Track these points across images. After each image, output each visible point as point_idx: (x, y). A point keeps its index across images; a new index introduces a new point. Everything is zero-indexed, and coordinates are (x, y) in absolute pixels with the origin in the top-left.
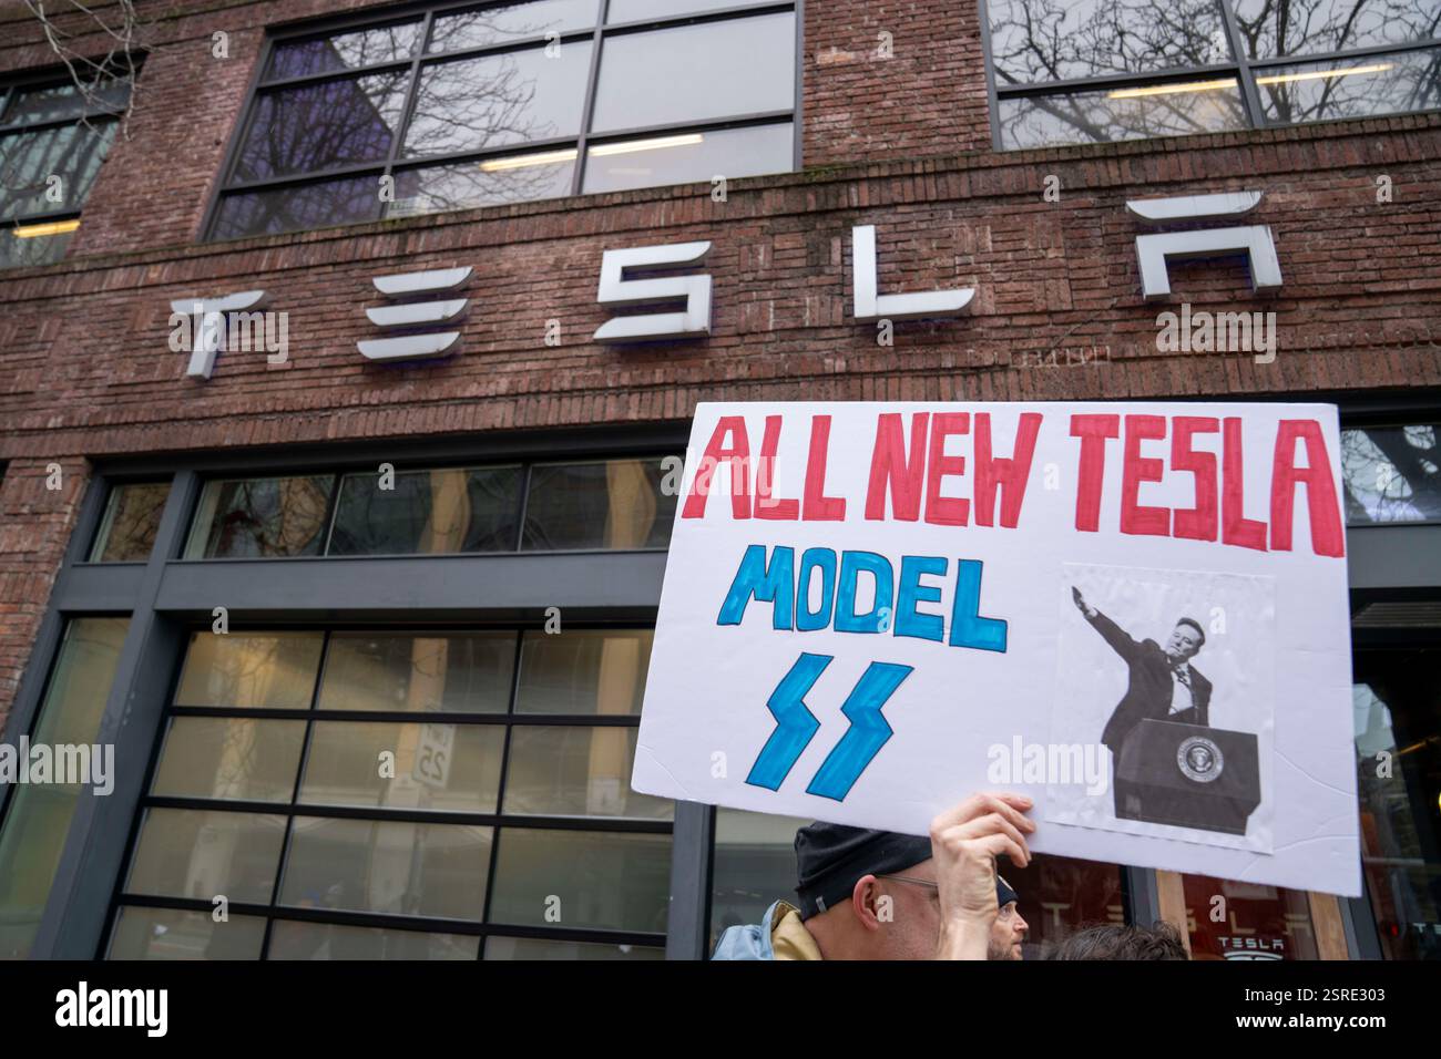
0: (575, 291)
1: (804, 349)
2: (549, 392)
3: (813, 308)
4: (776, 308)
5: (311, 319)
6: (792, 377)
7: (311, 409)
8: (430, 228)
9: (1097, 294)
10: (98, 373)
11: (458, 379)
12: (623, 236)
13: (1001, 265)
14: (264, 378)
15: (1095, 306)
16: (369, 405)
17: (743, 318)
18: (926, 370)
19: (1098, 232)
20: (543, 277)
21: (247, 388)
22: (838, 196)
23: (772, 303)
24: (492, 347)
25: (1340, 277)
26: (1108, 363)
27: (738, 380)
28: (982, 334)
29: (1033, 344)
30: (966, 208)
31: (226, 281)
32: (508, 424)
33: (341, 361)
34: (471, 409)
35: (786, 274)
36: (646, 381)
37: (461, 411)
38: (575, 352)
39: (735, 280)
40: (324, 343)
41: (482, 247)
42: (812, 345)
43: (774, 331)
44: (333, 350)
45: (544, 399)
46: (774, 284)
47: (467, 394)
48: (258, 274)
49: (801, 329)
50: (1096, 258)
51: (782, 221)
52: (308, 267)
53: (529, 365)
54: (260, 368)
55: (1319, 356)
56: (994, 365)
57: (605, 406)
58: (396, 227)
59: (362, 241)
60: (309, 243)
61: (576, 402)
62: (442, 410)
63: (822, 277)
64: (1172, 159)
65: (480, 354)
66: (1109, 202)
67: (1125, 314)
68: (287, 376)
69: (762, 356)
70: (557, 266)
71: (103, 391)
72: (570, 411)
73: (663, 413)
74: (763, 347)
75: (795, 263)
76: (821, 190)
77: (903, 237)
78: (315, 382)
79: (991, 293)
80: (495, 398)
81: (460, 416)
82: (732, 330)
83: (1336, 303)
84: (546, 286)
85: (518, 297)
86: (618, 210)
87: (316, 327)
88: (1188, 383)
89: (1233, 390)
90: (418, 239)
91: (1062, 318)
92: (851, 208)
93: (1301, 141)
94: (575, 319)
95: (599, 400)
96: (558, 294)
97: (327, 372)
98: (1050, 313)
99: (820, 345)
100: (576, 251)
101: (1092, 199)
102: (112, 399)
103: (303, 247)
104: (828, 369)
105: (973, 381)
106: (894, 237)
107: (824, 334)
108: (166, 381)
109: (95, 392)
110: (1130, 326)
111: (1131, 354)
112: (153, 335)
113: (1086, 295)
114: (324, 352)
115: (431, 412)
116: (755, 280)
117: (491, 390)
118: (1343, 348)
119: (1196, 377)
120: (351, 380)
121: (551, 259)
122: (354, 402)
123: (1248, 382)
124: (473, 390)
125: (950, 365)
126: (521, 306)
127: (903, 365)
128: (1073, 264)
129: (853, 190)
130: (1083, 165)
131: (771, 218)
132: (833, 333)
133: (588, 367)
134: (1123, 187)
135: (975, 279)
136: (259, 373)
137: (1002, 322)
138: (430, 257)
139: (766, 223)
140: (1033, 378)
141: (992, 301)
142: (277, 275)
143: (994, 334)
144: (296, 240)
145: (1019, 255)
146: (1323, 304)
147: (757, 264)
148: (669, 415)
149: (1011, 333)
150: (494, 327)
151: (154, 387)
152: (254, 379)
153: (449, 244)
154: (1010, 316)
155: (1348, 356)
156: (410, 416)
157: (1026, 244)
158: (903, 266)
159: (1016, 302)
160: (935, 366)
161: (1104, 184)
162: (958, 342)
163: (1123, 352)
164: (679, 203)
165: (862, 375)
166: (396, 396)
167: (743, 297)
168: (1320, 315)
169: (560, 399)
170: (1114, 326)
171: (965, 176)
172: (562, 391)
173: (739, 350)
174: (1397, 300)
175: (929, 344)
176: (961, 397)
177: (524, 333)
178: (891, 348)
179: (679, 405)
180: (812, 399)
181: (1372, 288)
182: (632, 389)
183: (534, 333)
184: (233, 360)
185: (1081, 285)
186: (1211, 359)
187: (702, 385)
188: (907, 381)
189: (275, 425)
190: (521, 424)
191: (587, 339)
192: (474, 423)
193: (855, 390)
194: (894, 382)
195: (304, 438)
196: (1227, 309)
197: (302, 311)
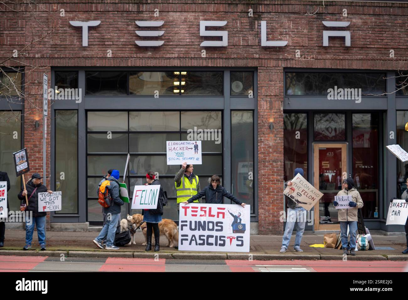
0: (191, 29)
1: (249, 51)
2: (189, 57)
3: (251, 39)
4: (242, 39)
5: (115, 29)
6: (247, 58)
7: (123, 57)
9: (313, 42)
10: (46, 40)
11: (163, 52)
12: (202, 13)
13: (294, 33)
14: (104, 46)
15: (313, 45)
16: (140, 57)
17: (235, 41)
18: (276, 59)
19: (315, 26)
20: (182, 24)
21: (99, 49)
22: (257, 8)
23: (241, 38)
24: (171, 43)
26: (314, 59)
27: (234, 58)
28: (288, 50)
30: (287, 15)
32: (179, 65)
34: (168, 61)
35: (244, 30)
36: (213, 57)
37: (166, 61)
38: (193, 47)
39: (232, 30)
40: (121, 37)
41: (163, 12)
42: (251, 50)
43: (242, 45)
44: (125, 40)
45: (187, 59)
46: (241, 33)
47: (167, 57)
49: (248, 45)
50: (315, 32)
51: (243, 13)
52: (109, 11)
53: (182, 49)
54: (103, 43)
55: (355, 61)
56: (291, 58)
57: (203, 62)
60: (108, 3)
61: (196, 61)
62: (160, 60)
63: (253, 32)
64: (334, 7)
65: (168, 45)
67: (319, 48)
68: (111, 46)
69: (239, 52)
70: (185, 21)
71: (50, 46)
72: (194, 63)
73: (217, 65)
74: (239, 49)
75: (246, 27)
76: (253, 6)
77: (272, 22)
79: (291, 40)
80: (174, 58)
81: (166, 63)
82: (232, 44)
83: (361, 49)
84: (183, 26)
85: (176, 29)
86: (200, 5)
87: (117, 32)
88: (329, 65)
89: (338, 68)
90: (143, 6)
91: (306, 47)
92: (260, 12)
93: (362, 6)
94: (193, 37)
95: (201, 61)
96: (187, 30)
97: (124, 46)
98: (303, 46)
99: (253, 50)
100: (190, 16)
101: (315, 16)
102: (54, 49)
103: (106, 4)
104: (255, 57)
105: (286, 62)
106: (270, 22)
107: (254, 47)
108: (71, 45)
109: (47, 46)
110: (320, 51)
111: (319, 58)
112: (62, 29)
113: (311, 42)
114: (122, 40)
115: (157, 61)
116: (237, 31)
117: (173, 56)
118: (360, 60)
119: (331, 64)
120: (132, 49)
121: (183, 18)
123: (341, 66)
124: (168, 56)
125: (281, 58)
126: (177, 32)
127: (271, 57)
128: (309, 34)
130: (315, 6)
131: (240, 12)
132: (255, 47)
133: (197, 51)
134: (322, 13)
135: (288, 36)
136: (102, 45)
137: (293, 47)
139: (239, 14)
140: (298, 62)
141: (291, 42)
142: (99, 13)
143: (291, 50)
144: (103, 2)
145: (298, 30)
146: (359, 49)
147: (237, 26)
148: (218, 65)
149: (295, 50)
150: (171, 38)
151: (68, 46)
152: (101, 46)
153: (153, 10)
154: (295, 46)
155: (361, 62)
156: (152, 61)
157: (300, 28)
158: (272, 30)
159: (296, 43)
160: (278, 58)
162: (283, 52)
163: (317, 57)
164: (217, 5)
165: (262, 59)
166: (146, 55)
167: (234, 35)
168: (358, 51)
169: (191, 60)
170: (316, 50)
172: (192, 58)
173: (234, 50)
174: (372, 49)
175: (276, 51)
176: (283, 66)
177: (179, 40)
178: (268, 52)
179: (220, 63)
180: (251, 64)
181: (368, 46)
182: (209, 58)
183: (182, 40)
184: (92, 40)
185: (310, 39)
186: (335, 60)
187: (226, 58)
188: (272, 61)
189: (112, 61)
190: (182, 65)
191: (196, 43)
192: (170, 64)
193: (260, 62)
194: (269, 61)
195: (122, 65)
196: (339, 48)
197: (111, 26)
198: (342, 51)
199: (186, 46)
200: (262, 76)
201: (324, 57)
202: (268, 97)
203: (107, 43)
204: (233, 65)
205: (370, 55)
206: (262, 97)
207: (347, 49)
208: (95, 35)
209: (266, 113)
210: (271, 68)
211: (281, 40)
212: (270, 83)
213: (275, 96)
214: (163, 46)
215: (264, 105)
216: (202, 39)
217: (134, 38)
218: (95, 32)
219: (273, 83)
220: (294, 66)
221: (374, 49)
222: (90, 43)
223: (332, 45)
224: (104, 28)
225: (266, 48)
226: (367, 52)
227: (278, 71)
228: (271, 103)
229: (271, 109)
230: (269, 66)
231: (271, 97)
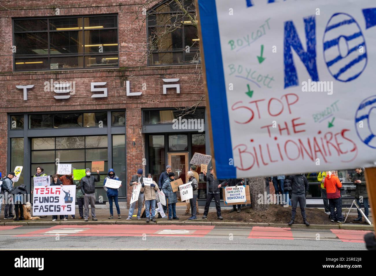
0: (87, 88)
1: (121, 99)
2: (85, 105)
3: (121, 93)
6: (119, 103)
7: (47, 106)
8: (61, 74)
9: (158, 92)
10: (3, 97)
11: (71, 102)
12: (93, 78)
14: (37, 100)
15: (158, 94)
16: (57, 106)
17: (112, 94)
18: (136, 103)
19: (159, 82)
20: (81, 85)
21: (34, 101)
22: (125, 73)
23: (116, 91)
24: (75, 97)
25: (188, 91)
26: (159, 102)
27: (112, 104)
28: (143, 97)
29: (150, 99)
30: (142, 76)
31: (24, 80)
32: (80, 109)
33: (50, 98)
34: (74, 107)
35: (117, 87)
36: (99, 104)
37: (72, 107)
38: (88, 98)
39: (110, 87)
40: (47, 94)
41: (70, 78)
42: (122, 98)
43: (116, 96)
45: (85, 106)
48: (30, 80)
49: (120, 96)
50: (159, 86)
51: (117, 77)
52: (40, 79)
53: (82, 100)
54: (36, 98)
55: (184, 102)
56: (145, 102)
58: (54, 73)
59: (49, 75)
60: (38, 74)
61: (90, 106)
62: (69, 107)
63: (123, 88)
64: (170, 70)
66: (162, 77)
67: (162, 95)
68: (41, 100)
69: (115, 100)
70: (83, 83)
71: (6, 101)
72: (89, 108)
74: (115, 98)
75: (119, 85)
76: (122, 72)
77: (134, 81)
78: (47, 101)
79: (145, 91)
80: (77, 105)
82: (110, 95)
85: (78, 88)
86: (92, 73)
88: (168, 105)
89: (173, 107)
90: (59, 75)
91: (154, 95)
92: (126, 76)
93: (187, 68)
94: (88, 93)
95: (93, 106)
96: (84, 88)
98: (152, 95)
99: (123, 98)
100: (86, 80)
101: (159, 76)
102: (8, 102)
103: (37, 75)
104: (124, 103)
105: (142, 105)
106: (133, 81)
108: (18, 100)
109: (4, 101)
110: (162, 97)
111: (162, 101)
113: (157, 92)
116: (113, 87)
117: (77, 104)
120: (53, 101)
121: (82, 81)
122: (55, 105)
123: (175, 106)
124: (74, 104)
125: (139, 102)
127: (133, 102)
128: (156, 87)
129: (127, 72)
130: (159, 70)
131: (115, 76)
132: (124, 97)
133: (91, 101)
134: (163, 74)
136: (36, 99)
137: (146, 96)
138: (62, 79)
139: (115, 77)
140: (150, 104)
142: (34, 80)
143: (145, 98)
144: (36, 74)
145: (149, 85)
146: (186, 95)
147: (114, 85)
148: (103, 109)
149: (147, 98)
151: (16, 101)
152: (35, 100)
153: (65, 77)
154: (147, 95)
155: (187, 102)
156: (64, 108)
157: (150, 84)
158: (134, 86)
159: (148, 93)
161: (161, 74)
162: (140, 99)
164: (101, 73)
165: (128, 103)
166: (61, 104)
167: (112, 90)
168: (185, 96)
169: (87, 106)
170: (160, 97)
171: (142, 71)
172: (87, 104)
173: (112, 99)
174: (194, 94)
175: (137, 99)
176: (141, 107)
177: (80, 95)
178: (132, 99)
179: (104, 107)
180: (122, 107)
181: (192, 93)
182: (97, 105)
183: (82, 95)
184: (30, 96)
185: (157, 90)
186: (171, 102)
187: (107, 104)
188: (134, 104)
189: (42, 108)
190: (82, 109)
191: (90, 96)
192: (75, 109)
193: (127, 105)
194: (132, 105)
195: (47, 110)
196: (174, 95)
197: (41, 88)
198: (175, 96)
199: (84, 98)
200: (128, 113)
201: (165, 101)
202: (132, 126)
203: (38, 98)
204: (111, 108)
205: (193, 98)
206: (129, 126)
207: (179, 95)
208: (32, 93)
209: (131, 136)
210: (134, 109)
211: (139, 91)
212: (133, 117)
213: (136, 125)
214: (71, 99)
215: (130, 131)
216: (93, 93)
217: (54, 94)
218: (32, 91)
219: (135, 117)
220: (147, 107)
221: (196, 94)
222: (29, 98)
223: (169, 93)
224: (37, 89)
225: (130, 97)
226: (191, 96)
227: (138, 110)
228: (134, 129)
229: (134, 133)
230: (132, 107)
231: (134, 126)
